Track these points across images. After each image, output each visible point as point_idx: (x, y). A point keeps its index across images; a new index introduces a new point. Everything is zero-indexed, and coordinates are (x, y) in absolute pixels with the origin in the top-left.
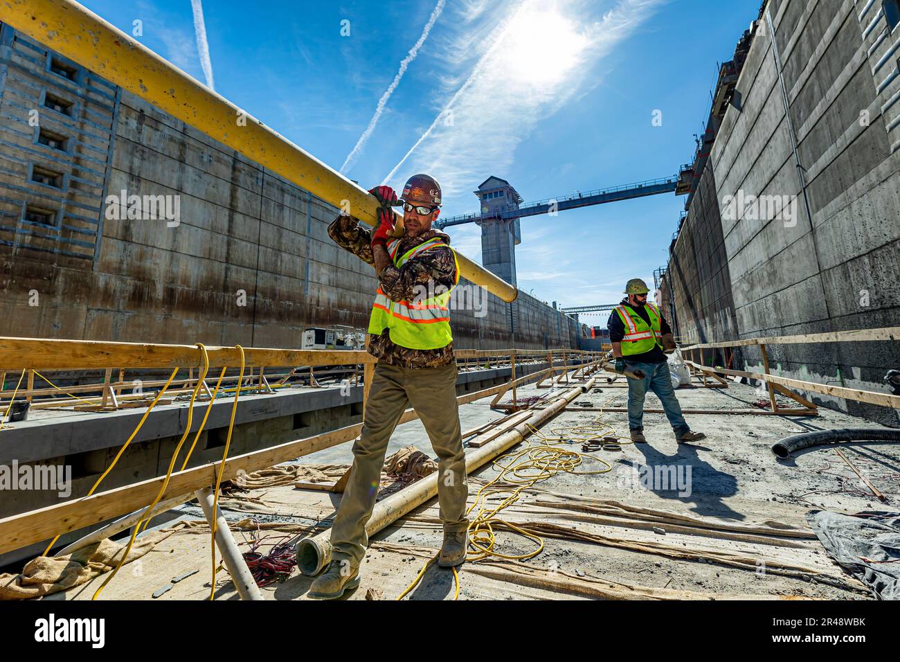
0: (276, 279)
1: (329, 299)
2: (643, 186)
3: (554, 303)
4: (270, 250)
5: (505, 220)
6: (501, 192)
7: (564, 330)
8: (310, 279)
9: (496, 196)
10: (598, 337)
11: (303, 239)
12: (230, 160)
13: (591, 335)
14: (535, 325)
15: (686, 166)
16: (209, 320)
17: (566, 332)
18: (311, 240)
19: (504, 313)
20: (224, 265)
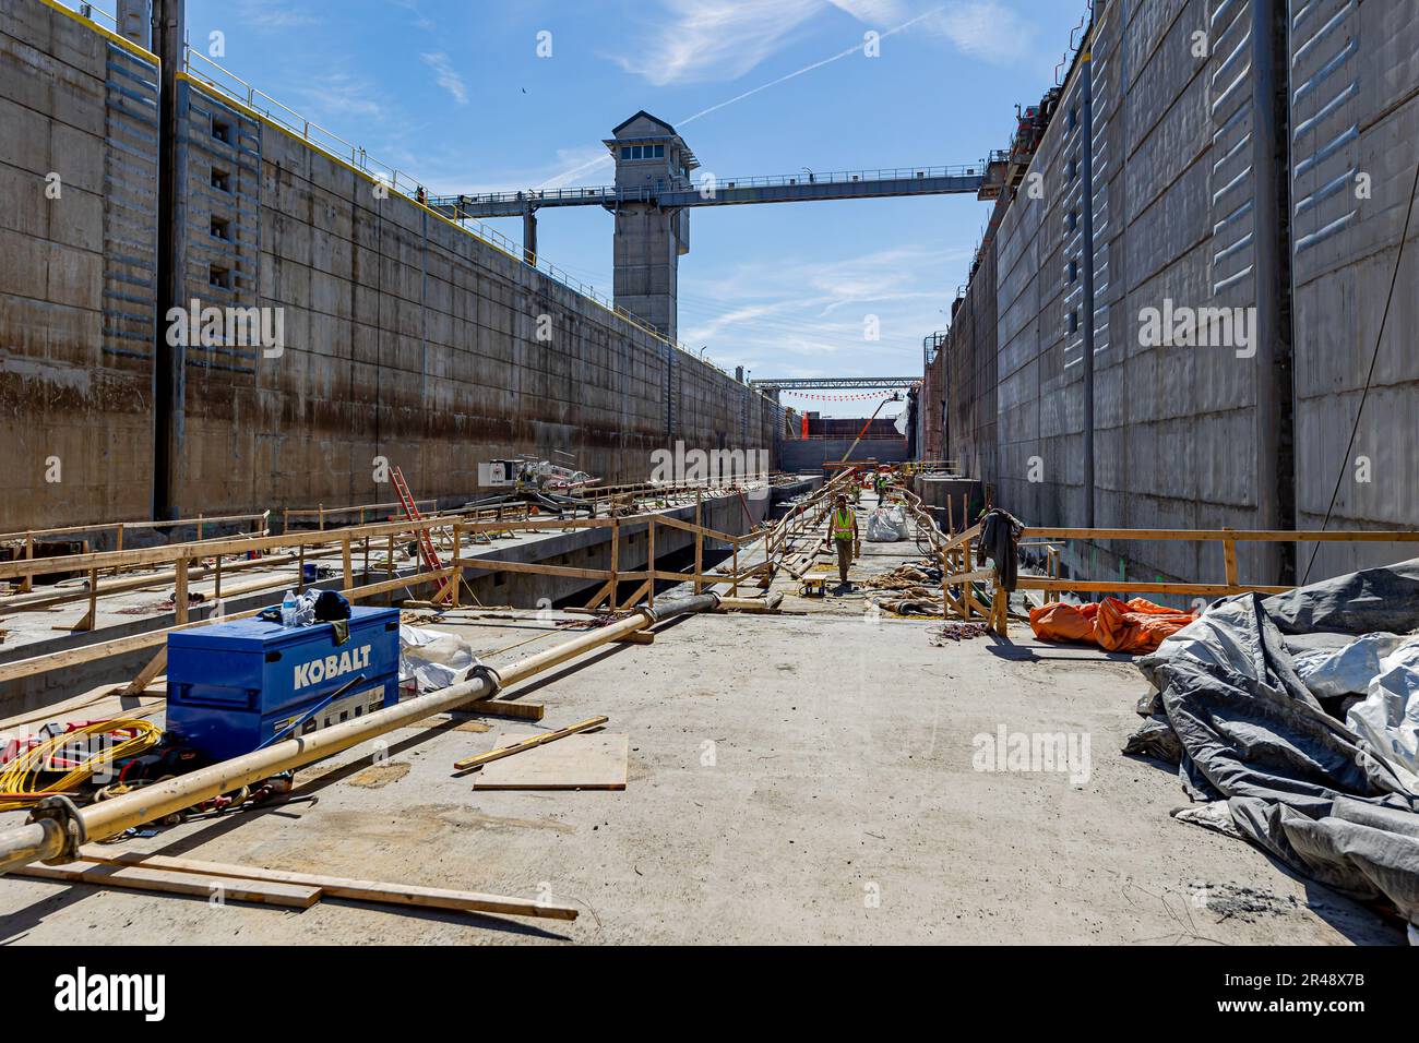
0: (395, 375)
1: (445, 400)
2: (926, 175)
3: (739, 371)
4: (388, 334)
5: (663, 208)
6: (660, 149)
7: (753, 422)
8: (426, 372)
9: (648, 155)
10: (814, 437)
11: (418, 311)
12: (348, 207)
13: (802, 431)
14: (706, 418)
15: (1000, 153)
16: (340, 440)
17: (756, 427)
18: (427, 310)
19: (658, 399)
20: (350, 363)
